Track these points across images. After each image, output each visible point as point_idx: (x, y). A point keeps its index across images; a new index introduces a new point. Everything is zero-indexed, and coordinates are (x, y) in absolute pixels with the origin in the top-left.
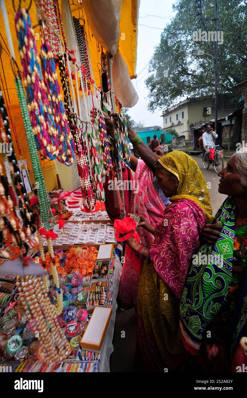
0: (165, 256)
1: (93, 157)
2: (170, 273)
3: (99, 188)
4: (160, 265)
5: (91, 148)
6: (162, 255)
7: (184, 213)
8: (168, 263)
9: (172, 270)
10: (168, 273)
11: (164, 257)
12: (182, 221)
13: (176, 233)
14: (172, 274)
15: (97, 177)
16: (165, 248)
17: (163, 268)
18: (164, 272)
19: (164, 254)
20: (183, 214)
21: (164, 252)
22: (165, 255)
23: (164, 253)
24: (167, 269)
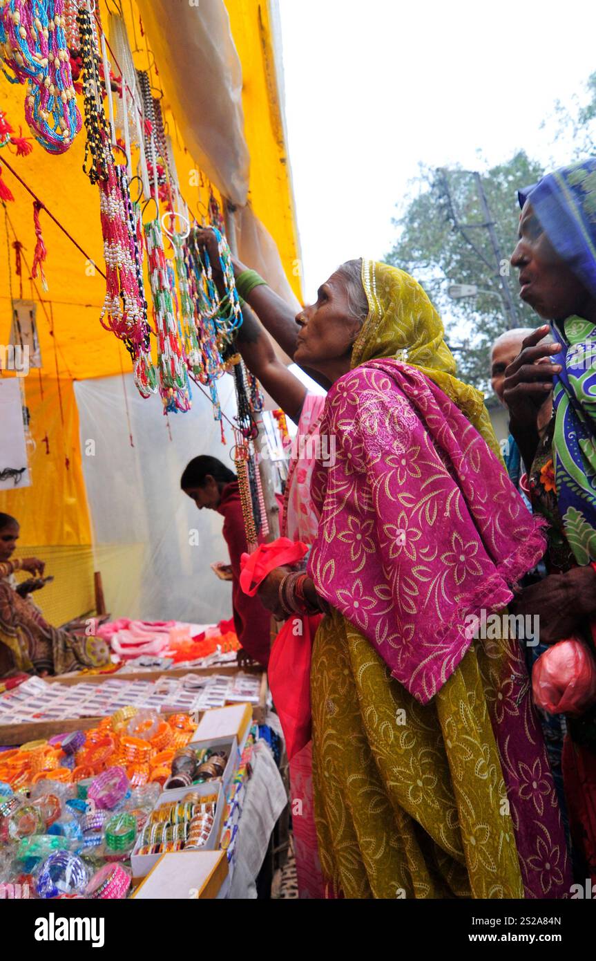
0: (340, 536)
1: (156, 272)
2: (374, 596)
3: (170, 349)
4: (329, 571)
5: (153, 251)
6: (327, 537)
7: (357, 381)
8: (354, 558)
9: (378, 584)
10: (364, 594)
11: (336, 540)
12: (358, 402)
13: (351, 440)
14: (383, 598)
15: (165, 321)
16: (332, 511)
17: (343, 578)
18: (347, 593)
19: (334, 532)
20: (354, 384)
21: (331, 526)
22: (338, 532)
23: (334, 527)
24: (358, 581)
